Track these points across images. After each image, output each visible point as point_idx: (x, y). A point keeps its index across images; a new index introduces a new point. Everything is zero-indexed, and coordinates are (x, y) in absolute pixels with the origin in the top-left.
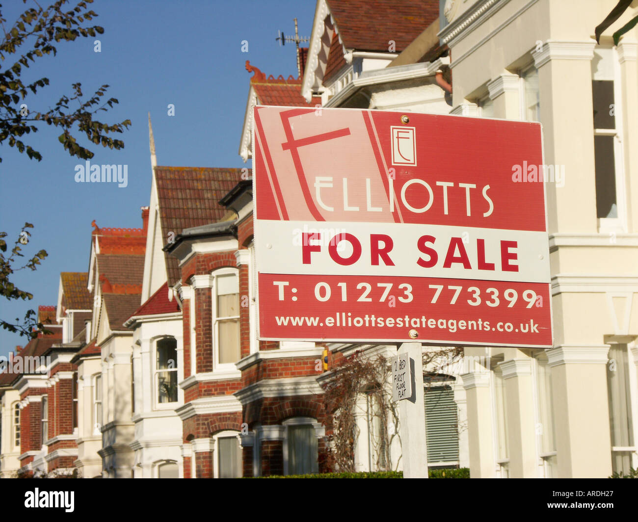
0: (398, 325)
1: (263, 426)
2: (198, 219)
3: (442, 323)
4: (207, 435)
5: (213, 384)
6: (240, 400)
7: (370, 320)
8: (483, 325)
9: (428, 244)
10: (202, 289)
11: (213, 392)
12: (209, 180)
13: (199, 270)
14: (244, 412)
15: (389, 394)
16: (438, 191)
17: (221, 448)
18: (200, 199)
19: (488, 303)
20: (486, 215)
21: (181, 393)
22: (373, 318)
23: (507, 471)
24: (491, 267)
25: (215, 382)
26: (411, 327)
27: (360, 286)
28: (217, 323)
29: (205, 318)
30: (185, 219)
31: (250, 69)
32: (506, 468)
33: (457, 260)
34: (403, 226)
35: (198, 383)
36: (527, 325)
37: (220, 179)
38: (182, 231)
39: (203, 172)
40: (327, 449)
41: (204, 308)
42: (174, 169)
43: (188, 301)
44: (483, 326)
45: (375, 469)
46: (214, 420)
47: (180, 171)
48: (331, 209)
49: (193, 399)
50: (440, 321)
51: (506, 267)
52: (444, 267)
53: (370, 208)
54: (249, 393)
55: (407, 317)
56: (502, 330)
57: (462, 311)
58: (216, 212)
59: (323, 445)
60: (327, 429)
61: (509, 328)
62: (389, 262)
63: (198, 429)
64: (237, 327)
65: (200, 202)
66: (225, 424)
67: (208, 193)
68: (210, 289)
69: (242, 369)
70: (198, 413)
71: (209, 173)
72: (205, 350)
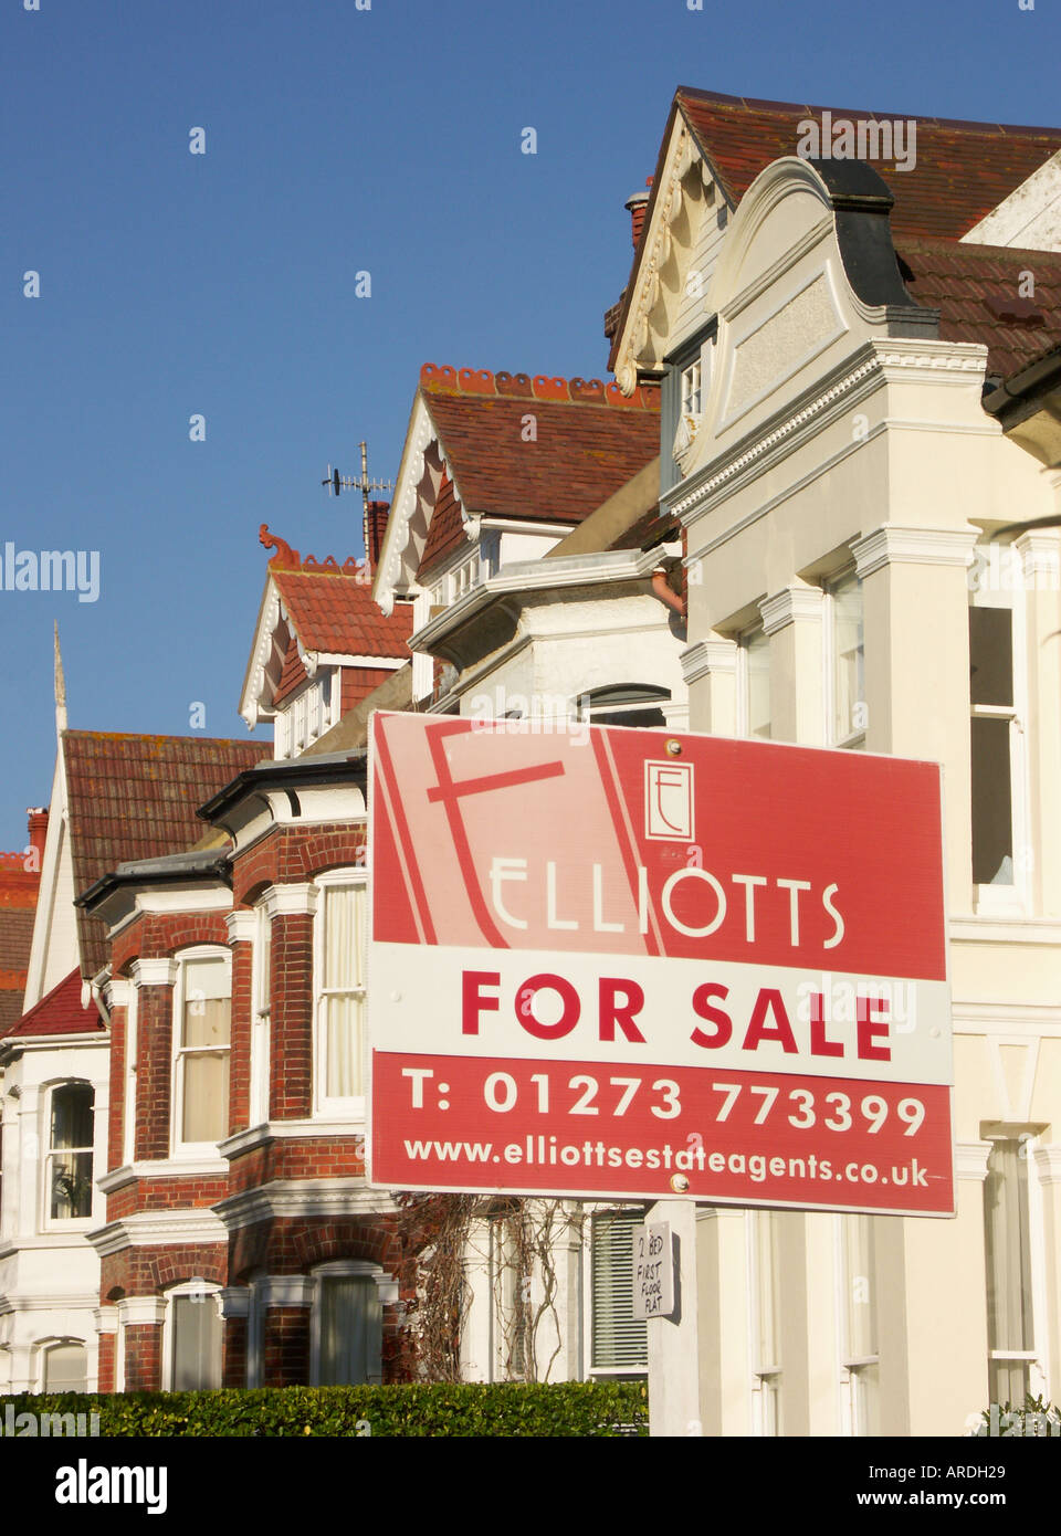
0: (649, 1165)
1: (270, 1277)
2: (148, 840)
3: (737, 1163)
4: (153, 1289)
5: (167, 1185)
6: (223, 1220)
7: (595, 1152)
8: (817, 1168)
9: (713, 1001)
10: (154, 988)
11: (168, 1201)
12: (174, 762)
13: (148, 947)
14: (232, 1244)
15: (537, 1222)
16: (735, 894)
17: (178, 1319)
18: (154, 801)
19: (830, 1123)
20: (829, 944)
21: (99, 1201)
22: (600, 1149)
23: (776, 1391)
24: (836, 1050)
25: (172, 1181)
26: (675, 1170)
27: (575, 1083)
28: (182, 1058)
29: (159, 1048)
30: (121, 840)
31: (269, 541)
32: (773, 1385)
33: (770, 1034)
34: (664, 962)
35: (137, 1181)
36: (905, 1170)
37: (197, 760)
38: (115, 867)
39: (161, 745)
40: (402, 1328)
41: (157, 1026)
42: (102, 737)
43: (123, 1010)
44: (818, 1171)
45: (501, 1375)
46: (167, 1260)
47: (115, 741)
48: (522, 925)
49: (126, 1214)
50: (733, 1157)
51: (867, 1051)
52: (744, 1048)
53: (600, 925)
54: (246, 1206)
55: (667, 1147)
56: (855, 1179)
57: (777, 1139)
58: (187, 827)
59: (394, 1320)
60: (402, 1288)
61: (869, 1174)
62: (634, 1035)
63: (133, 1276)
64: (222, 1069)
65: (154, 808)
66: (189, 1269)
67: (170, 788)
68: (169, 988)
69: (232, 1157)
70: (133, 1243)
71: (175, 749)
72: (155, 1114)
